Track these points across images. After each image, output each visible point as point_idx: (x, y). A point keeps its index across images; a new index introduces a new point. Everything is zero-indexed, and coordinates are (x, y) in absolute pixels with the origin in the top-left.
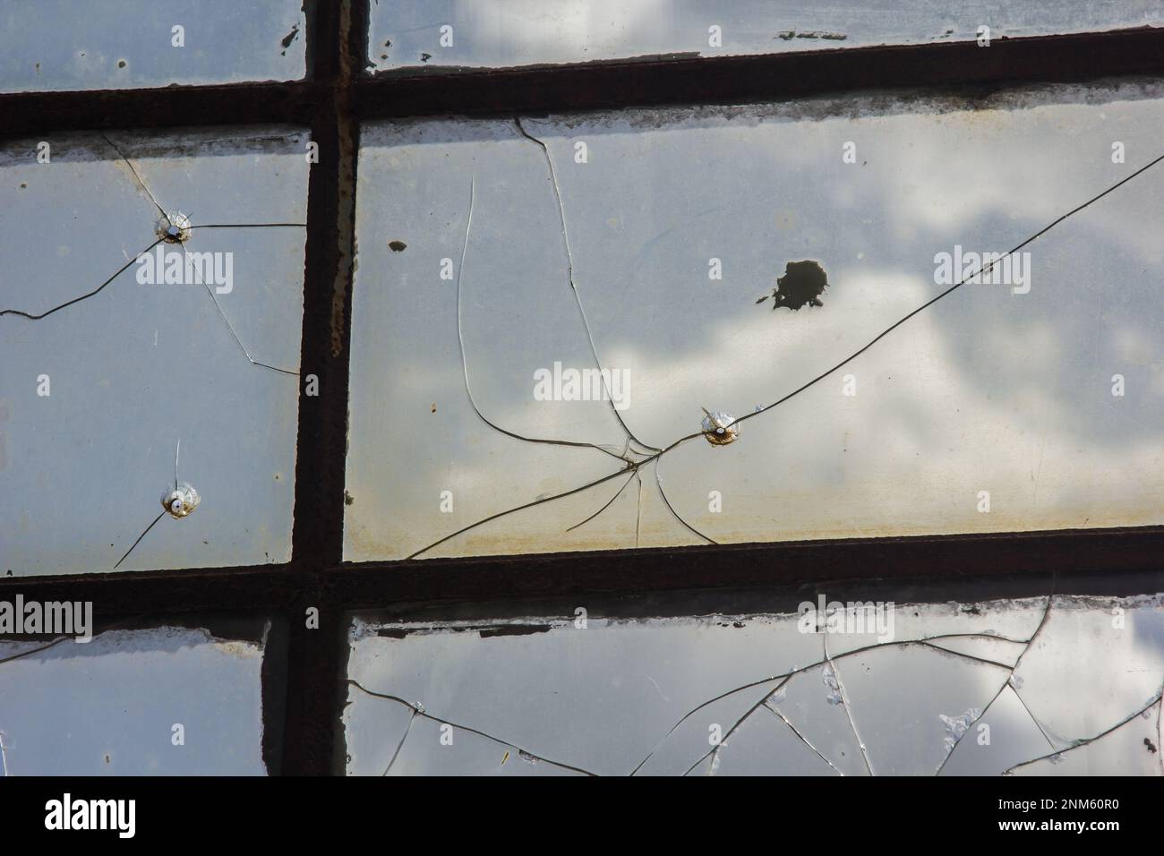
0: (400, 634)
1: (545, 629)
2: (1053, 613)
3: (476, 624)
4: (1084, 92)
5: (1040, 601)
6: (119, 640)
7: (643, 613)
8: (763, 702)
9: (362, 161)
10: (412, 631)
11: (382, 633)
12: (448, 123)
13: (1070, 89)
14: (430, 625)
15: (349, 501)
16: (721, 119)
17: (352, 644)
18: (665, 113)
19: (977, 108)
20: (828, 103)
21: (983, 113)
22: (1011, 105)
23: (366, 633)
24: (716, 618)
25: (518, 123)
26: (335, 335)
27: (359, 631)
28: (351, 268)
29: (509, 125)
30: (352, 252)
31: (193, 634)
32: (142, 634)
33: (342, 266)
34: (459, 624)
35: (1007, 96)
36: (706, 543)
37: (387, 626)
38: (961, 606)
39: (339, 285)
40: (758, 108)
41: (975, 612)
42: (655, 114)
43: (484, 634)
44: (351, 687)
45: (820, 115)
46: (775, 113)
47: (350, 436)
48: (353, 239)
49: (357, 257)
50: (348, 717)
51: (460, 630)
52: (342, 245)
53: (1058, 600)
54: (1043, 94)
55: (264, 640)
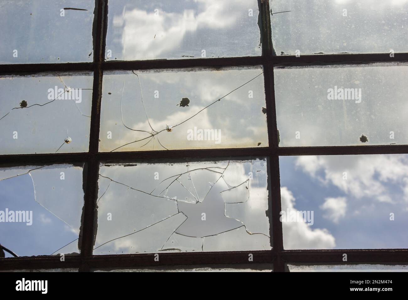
0: (109, 166)
1: (136, 165)
2: (230, 163)
3: (123, 164)
4: (237, 68)
5: (227, 161)
6: (56, 166)
7: (154, 163)
8: (176, 179)
9: (103, 77)
10: (111, 165)
11: (106, 165)
12: (120, 71)
13: (235, 67)
14: (115, 164)
15: (100, 141)
16: (171, 71)
17: (100, 167)
18: (160, 70)
19: (218, 70)
20: (190, 69)
21: (219, 71)
22: (224, 70)
23: (103, 165)
24: (168, 164)
25: (133, 71)
26: (98, 110)
27: (101, 165)
28: (101, 97)
29: (131, 72)
30: (101, 95)
31: (70, 165)
32: (61, 165)
33: (99, 97)
34: (120, 164)
35: (223, 68)
36: (166, 150)
37: (106, 164)
38: (213, 162)
39: (99, 101)
40: (177, 69)
41: (216, 163)
42: (158, 70)
43: (125, 166)
44: (99, 175)
45: (189, 71)
46: (181, 70)
47: (100, 129)
48: (101, 92)
49: (102, 95)
50: (99, 181)
51: (120, 165)
52: (99, 93)
53: (231, 161)
54: (230, 68)
55: (83, 166)
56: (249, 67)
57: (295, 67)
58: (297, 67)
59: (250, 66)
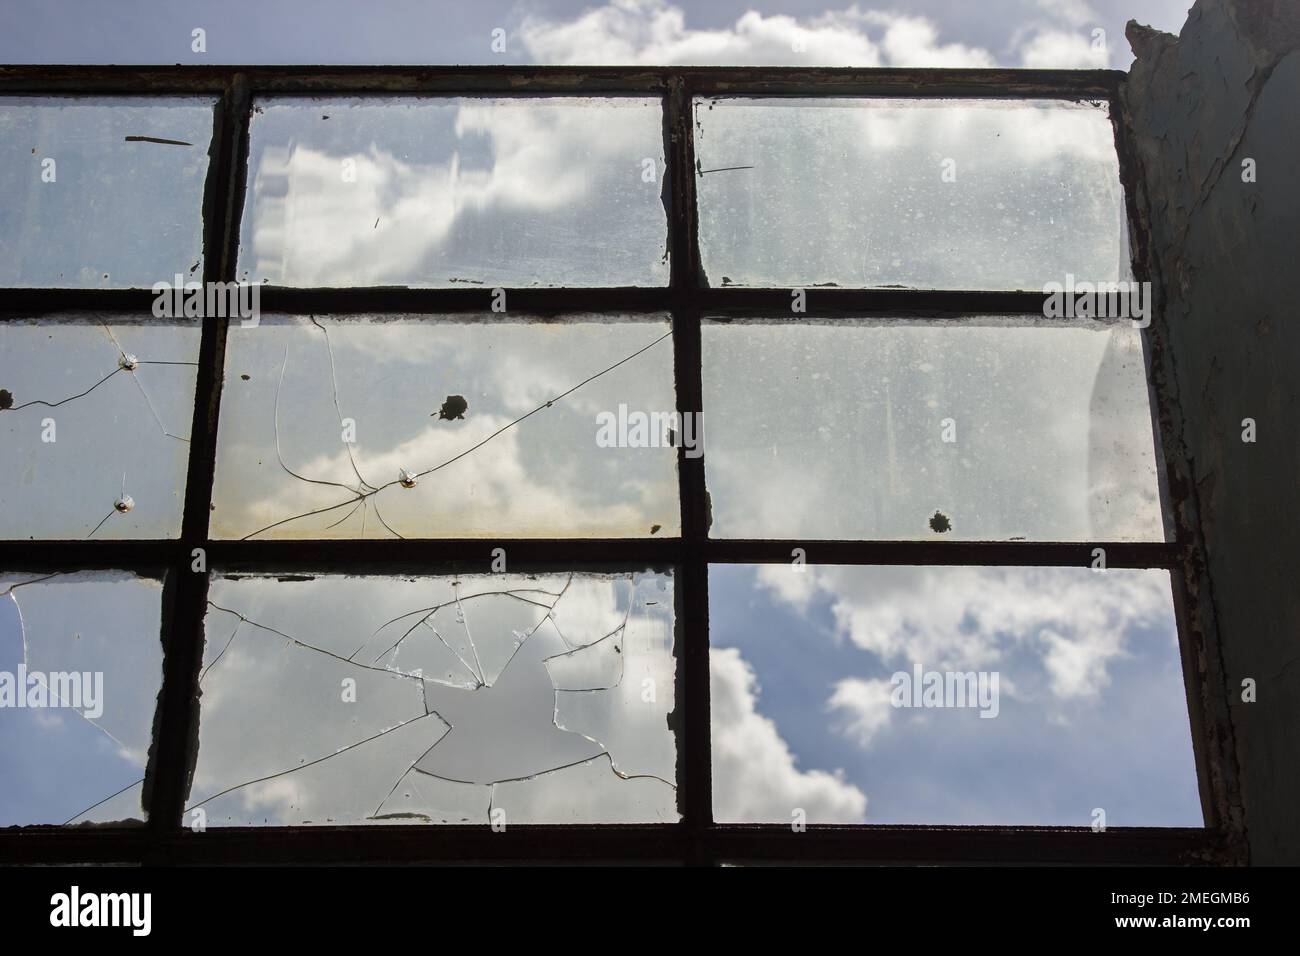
0: (236, 578)
1: (312, 579)
2: (572, 580)
3: (276, 575)
4: (602, 317)
5: (566, 575)
6: (88, 575)
7: (363, 572)
8: (423, 621)
9: (229, 332)
10: (242, 577)
11: (227, 577)
12: (276, 315)
13: (595, 315)
14: (252, 574)
15: (213, 509)
16: (417, 320)
17: (211, 583)
18: (389, 316)
19: (548, 322)
20: (472, 316)
22: (565, 322)
23: (218, 577)
24: (401, 577)
25: (312, 317)
26: (210, 421)
27: (214, 576)
28: (221, 387)
29: (306, 318)
30: (222, 379)
31: (127, 574)
32: (100, 573)
33: (216, 386)
34: (268, 574)
35: (563, 317)
36: (398, 538)
37: (230, 574)
38: (527, 576)
39: (214, 396)
40: (437, 316)
41: (534, 578)
42: (383, 316)
43: (280, 580)
44: (209, 605)
45: (468, 322)
46: (445, 319)
47: (215, 475)
48: (222, 372)
49: (224, 382)
50: (206, 620)
51: (268, 577)
52: (216, 376)
53: (576, 574)
54: (581, 317)
55: (164, 578)
56: (634, 317)
57: (759, 320)
58: (766, 319)
59: (635, 314)
